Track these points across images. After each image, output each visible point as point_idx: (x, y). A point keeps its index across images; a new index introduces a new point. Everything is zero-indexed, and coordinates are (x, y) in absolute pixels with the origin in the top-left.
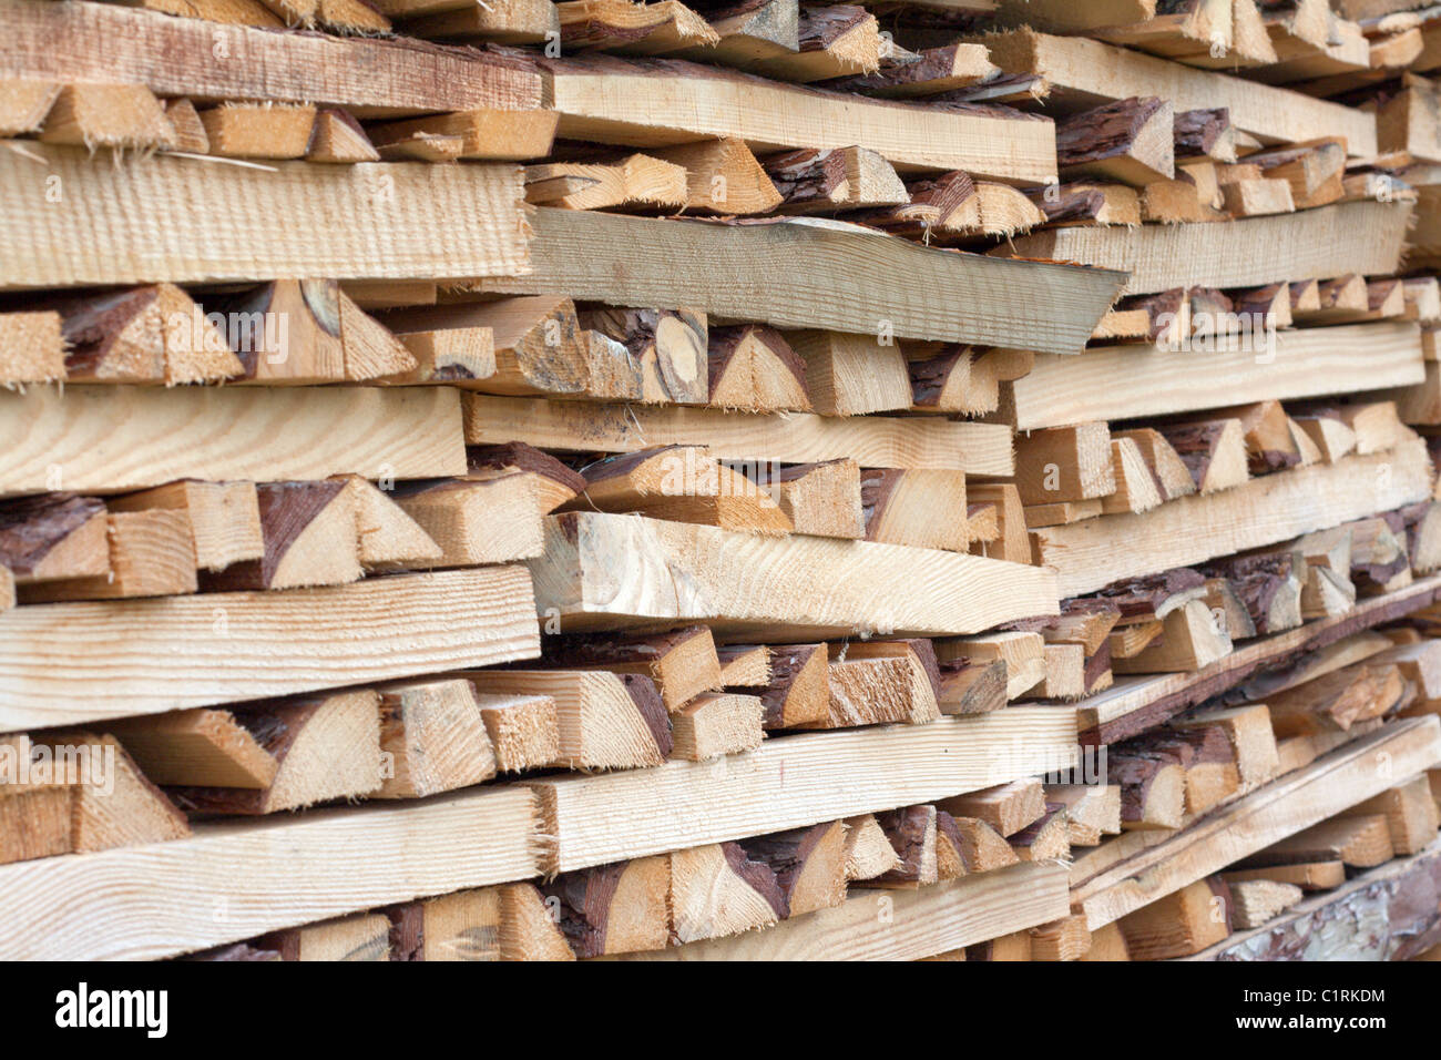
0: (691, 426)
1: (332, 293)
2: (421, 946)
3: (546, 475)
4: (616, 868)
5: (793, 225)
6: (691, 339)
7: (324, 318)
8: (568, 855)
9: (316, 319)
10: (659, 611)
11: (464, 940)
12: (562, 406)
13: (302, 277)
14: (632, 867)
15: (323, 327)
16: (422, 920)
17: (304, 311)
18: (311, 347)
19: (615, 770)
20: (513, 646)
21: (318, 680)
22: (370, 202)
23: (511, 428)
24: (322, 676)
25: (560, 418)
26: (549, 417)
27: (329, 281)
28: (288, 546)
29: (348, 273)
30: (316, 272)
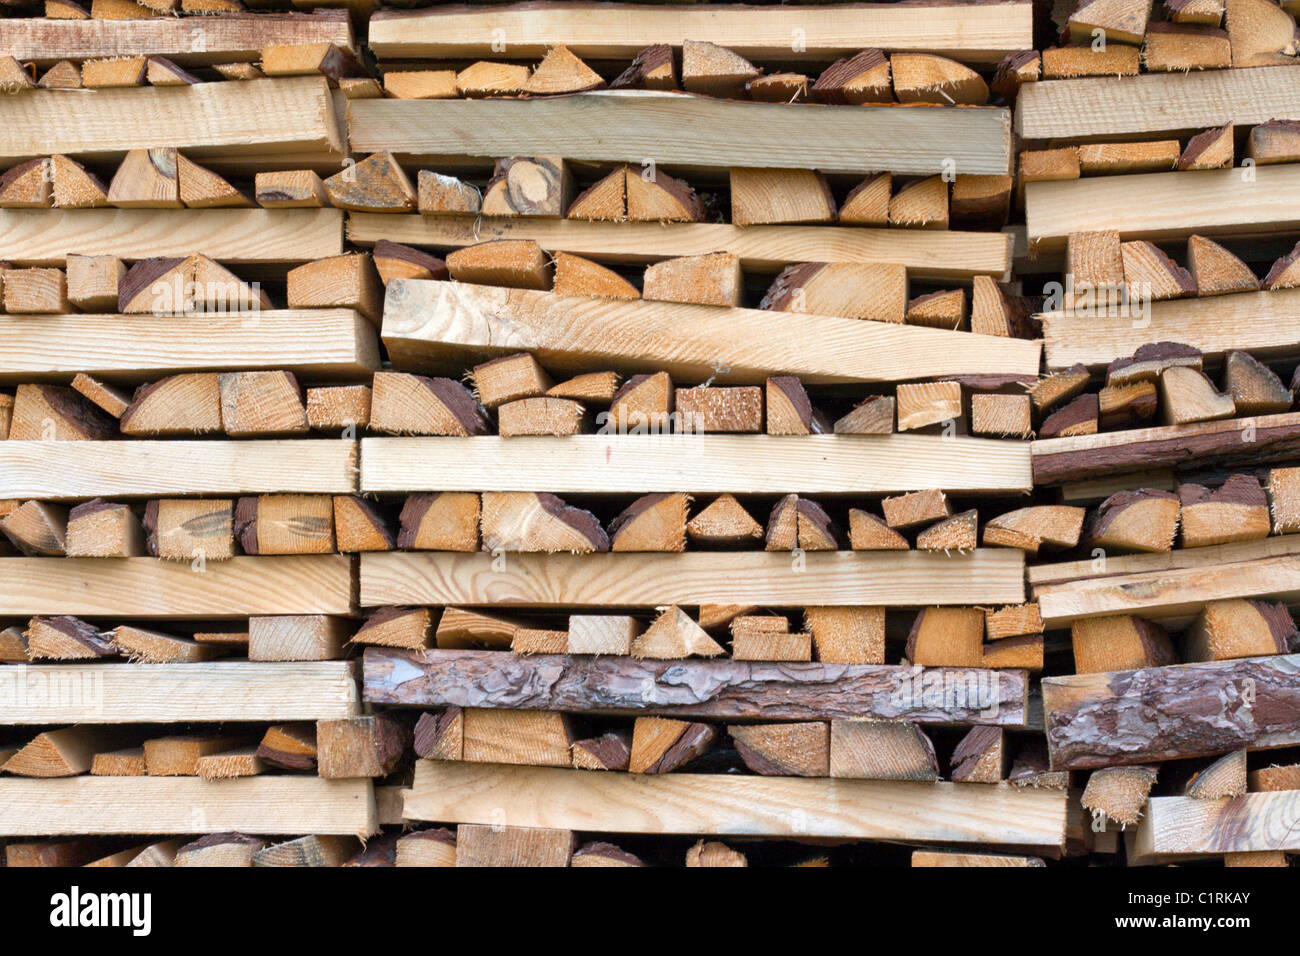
0: (576, 231)
1: (172, 156)
2: (254, 521)
3: (402, 259)
4: (431, 495)
5: (596, 96)
6: (543, 174)
7: (164, 168)
8: (369, 480)
9: (157, 169)
10: (466, 340)
11: (296, 523)
12: (436, 219)
13: (150, 148)
14: (443, 495)
15: (162, 173)
16: (256, 507)
17: (149, 166)
18: (152, 184)
19: (420, 435)
20: (328, 354)
21: (163, 364)
22: (202, 105)
23: (384, 232)
24: (165, 361)
25: (434, 226)
26: (423, 225)
27: (171, 150)
28: (139, 291)
29: (185, 144)
30: (159, 144)
